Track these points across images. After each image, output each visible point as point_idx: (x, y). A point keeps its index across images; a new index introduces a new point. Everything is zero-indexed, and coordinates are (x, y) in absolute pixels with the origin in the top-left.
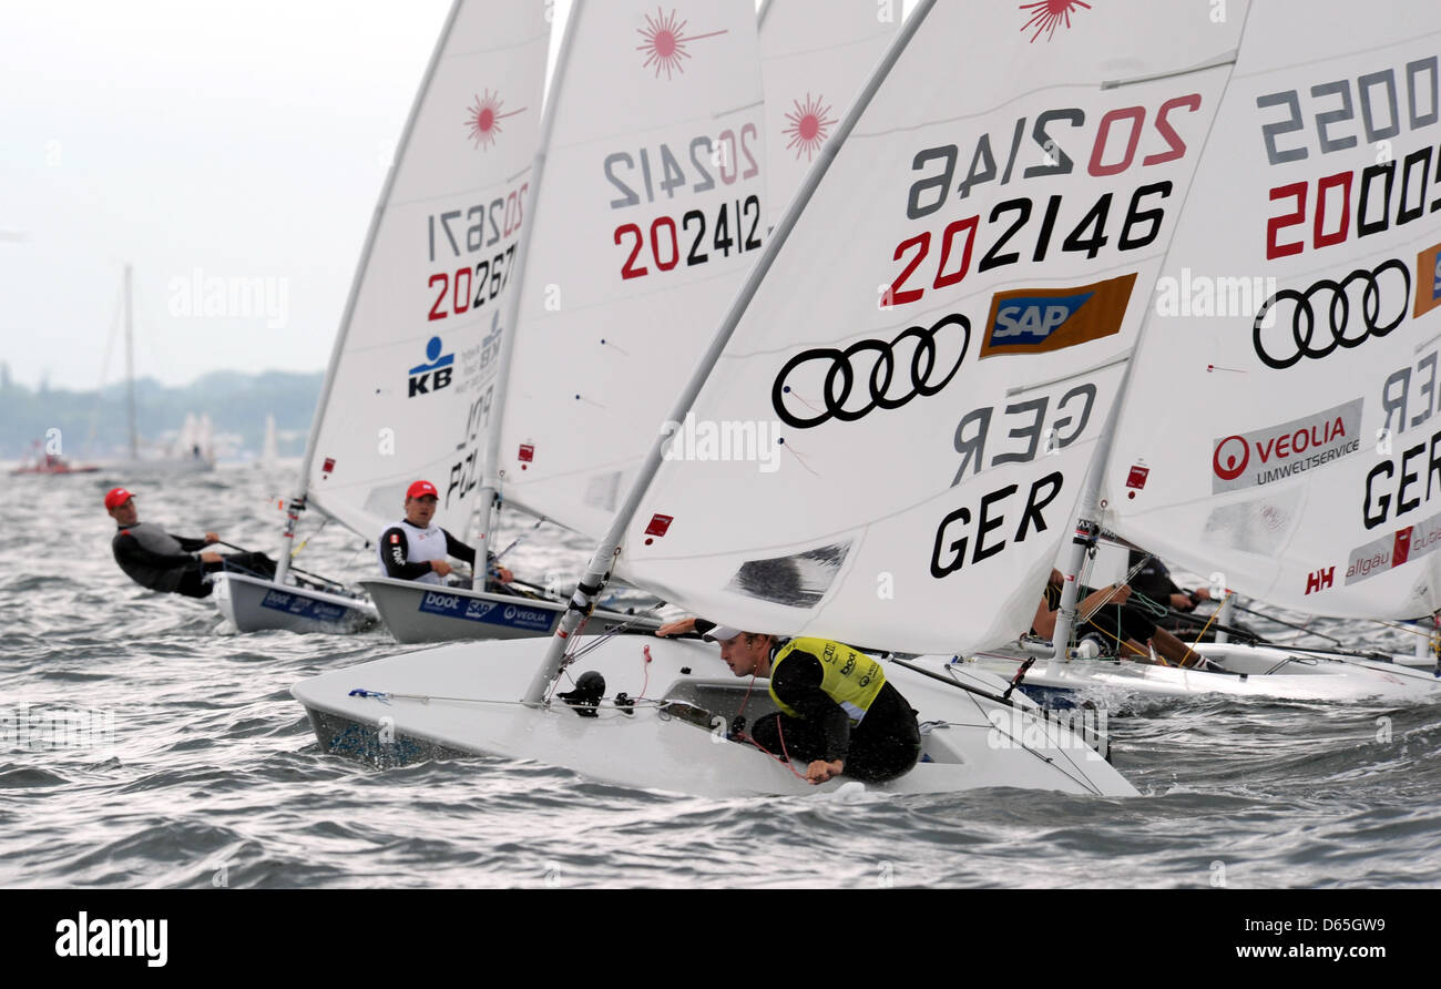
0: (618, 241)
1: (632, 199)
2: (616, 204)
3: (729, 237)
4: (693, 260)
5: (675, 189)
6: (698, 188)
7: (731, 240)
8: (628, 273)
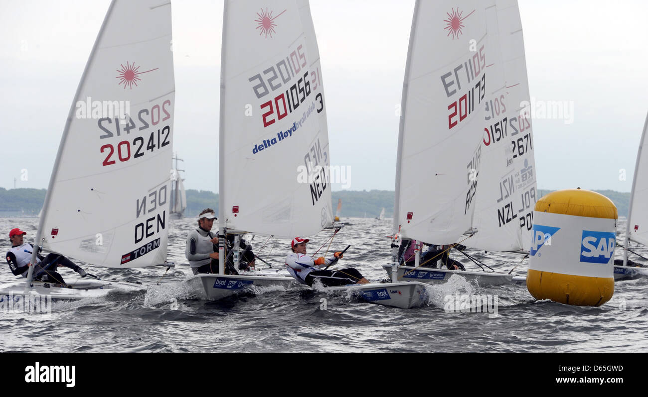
0: (102, 151)
1: (110, 135)
2: (102, 137)
3: (154, 144)
4: (137, 156)
5: (130, 130)
6: (141, 129)
7: (155, 145)
8: (106, 163)
